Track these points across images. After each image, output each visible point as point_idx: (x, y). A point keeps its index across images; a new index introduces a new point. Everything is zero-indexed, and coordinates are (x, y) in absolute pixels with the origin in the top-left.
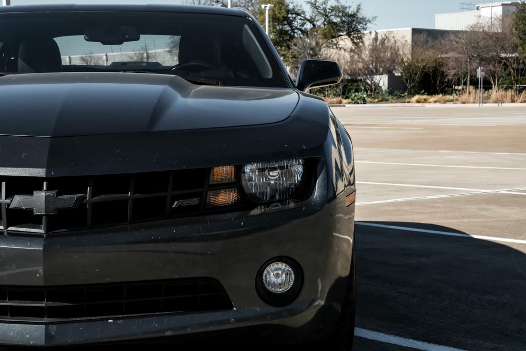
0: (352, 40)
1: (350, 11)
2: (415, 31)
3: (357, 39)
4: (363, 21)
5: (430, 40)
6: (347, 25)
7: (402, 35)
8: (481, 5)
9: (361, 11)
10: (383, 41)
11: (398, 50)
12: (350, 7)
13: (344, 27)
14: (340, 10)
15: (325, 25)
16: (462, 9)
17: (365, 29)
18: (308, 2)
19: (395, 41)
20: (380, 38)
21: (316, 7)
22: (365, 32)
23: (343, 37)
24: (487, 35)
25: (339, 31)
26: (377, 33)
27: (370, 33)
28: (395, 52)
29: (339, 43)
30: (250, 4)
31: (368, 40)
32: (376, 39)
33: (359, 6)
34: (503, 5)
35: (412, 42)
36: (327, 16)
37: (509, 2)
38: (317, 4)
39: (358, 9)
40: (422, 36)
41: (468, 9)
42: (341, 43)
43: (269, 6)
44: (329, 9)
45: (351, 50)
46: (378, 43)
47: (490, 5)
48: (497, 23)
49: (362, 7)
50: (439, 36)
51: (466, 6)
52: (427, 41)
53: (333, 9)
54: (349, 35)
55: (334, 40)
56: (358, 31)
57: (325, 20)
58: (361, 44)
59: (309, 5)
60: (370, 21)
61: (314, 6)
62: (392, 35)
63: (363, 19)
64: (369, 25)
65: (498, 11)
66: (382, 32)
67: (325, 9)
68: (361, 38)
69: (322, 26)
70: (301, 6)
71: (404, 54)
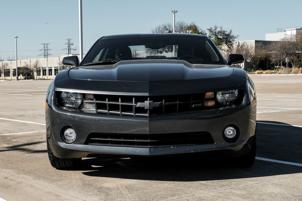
0: (228, 46)
1: (227, 33)
2: (257, 42)
3: (230, 45)
4: (233, 37)
5: (263, 46)
6: (225, 39)
7: (251, 44)
8: (286, 29)
9: (232, 33)
10: (242, 46)
11: (249, 51)
12: (227, 31)
13: (224, 40)
14: (222, 33)
15: (215, 39)
16: (278, 31)
17: (234, 41)
18: (208, 29)
19: (247, 46)
20: (240, 45)
21: (211, 32)
22: (234, 42)
23: (224, 45)
24: (290, 43)
25: (222, 42)
26: (239, 43)
27: (236, 43)
28: (247, 51)
29: (222, 47)
30: (181, 31)
31: (235, 46)
32: (239, 45)
33: (231, 30)
34: (296, 29)
35: (255, 46)
36: (216, 35)
37: (299, 28)
38: (212, 30)
39: (231, 32)
40: (260, 44)
41: (281, 31)
42: (223, 47)
43: (190, 31)
44: (217, 32)
45: (227, 51)
46: (240, 47)
47: (291, 29)
48: (294, 37)
49: (232, 31)
50: (268, 44)
51: (279, 30)
52: (262, 46)
53: (219, 32)
54: (226, 44)
55: (219, 46)
56: (230, 42)
57: (216, 37)
58: (232, 48)
59: (208, 31)
60: (236, 38)
61: (210, 30)
62: (246, 43)
63: (233, 36)
64: (235, 39)
65: (294, 32)
66: (241, 42)
67: (215, 32)
68: (232, 45)
69: (214, 40)
70: (204, 31)
71: (252, 52)
